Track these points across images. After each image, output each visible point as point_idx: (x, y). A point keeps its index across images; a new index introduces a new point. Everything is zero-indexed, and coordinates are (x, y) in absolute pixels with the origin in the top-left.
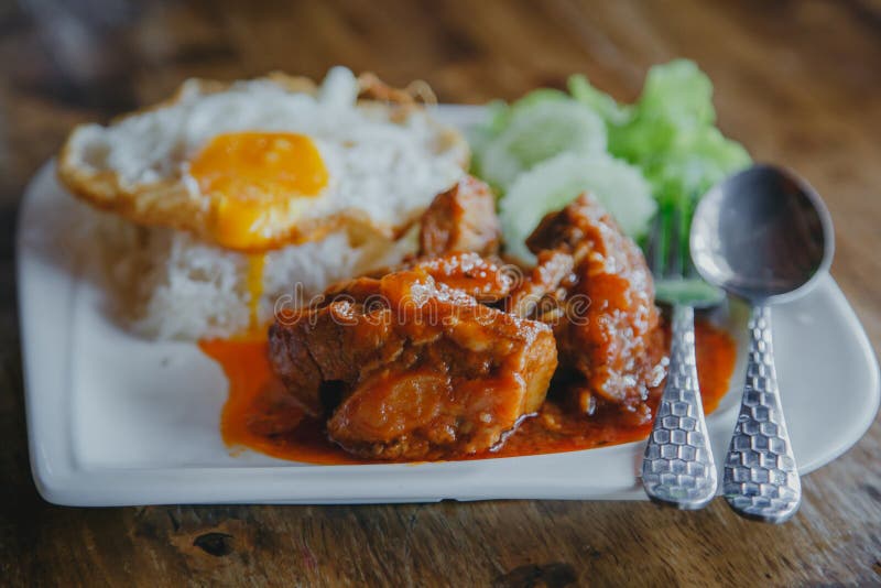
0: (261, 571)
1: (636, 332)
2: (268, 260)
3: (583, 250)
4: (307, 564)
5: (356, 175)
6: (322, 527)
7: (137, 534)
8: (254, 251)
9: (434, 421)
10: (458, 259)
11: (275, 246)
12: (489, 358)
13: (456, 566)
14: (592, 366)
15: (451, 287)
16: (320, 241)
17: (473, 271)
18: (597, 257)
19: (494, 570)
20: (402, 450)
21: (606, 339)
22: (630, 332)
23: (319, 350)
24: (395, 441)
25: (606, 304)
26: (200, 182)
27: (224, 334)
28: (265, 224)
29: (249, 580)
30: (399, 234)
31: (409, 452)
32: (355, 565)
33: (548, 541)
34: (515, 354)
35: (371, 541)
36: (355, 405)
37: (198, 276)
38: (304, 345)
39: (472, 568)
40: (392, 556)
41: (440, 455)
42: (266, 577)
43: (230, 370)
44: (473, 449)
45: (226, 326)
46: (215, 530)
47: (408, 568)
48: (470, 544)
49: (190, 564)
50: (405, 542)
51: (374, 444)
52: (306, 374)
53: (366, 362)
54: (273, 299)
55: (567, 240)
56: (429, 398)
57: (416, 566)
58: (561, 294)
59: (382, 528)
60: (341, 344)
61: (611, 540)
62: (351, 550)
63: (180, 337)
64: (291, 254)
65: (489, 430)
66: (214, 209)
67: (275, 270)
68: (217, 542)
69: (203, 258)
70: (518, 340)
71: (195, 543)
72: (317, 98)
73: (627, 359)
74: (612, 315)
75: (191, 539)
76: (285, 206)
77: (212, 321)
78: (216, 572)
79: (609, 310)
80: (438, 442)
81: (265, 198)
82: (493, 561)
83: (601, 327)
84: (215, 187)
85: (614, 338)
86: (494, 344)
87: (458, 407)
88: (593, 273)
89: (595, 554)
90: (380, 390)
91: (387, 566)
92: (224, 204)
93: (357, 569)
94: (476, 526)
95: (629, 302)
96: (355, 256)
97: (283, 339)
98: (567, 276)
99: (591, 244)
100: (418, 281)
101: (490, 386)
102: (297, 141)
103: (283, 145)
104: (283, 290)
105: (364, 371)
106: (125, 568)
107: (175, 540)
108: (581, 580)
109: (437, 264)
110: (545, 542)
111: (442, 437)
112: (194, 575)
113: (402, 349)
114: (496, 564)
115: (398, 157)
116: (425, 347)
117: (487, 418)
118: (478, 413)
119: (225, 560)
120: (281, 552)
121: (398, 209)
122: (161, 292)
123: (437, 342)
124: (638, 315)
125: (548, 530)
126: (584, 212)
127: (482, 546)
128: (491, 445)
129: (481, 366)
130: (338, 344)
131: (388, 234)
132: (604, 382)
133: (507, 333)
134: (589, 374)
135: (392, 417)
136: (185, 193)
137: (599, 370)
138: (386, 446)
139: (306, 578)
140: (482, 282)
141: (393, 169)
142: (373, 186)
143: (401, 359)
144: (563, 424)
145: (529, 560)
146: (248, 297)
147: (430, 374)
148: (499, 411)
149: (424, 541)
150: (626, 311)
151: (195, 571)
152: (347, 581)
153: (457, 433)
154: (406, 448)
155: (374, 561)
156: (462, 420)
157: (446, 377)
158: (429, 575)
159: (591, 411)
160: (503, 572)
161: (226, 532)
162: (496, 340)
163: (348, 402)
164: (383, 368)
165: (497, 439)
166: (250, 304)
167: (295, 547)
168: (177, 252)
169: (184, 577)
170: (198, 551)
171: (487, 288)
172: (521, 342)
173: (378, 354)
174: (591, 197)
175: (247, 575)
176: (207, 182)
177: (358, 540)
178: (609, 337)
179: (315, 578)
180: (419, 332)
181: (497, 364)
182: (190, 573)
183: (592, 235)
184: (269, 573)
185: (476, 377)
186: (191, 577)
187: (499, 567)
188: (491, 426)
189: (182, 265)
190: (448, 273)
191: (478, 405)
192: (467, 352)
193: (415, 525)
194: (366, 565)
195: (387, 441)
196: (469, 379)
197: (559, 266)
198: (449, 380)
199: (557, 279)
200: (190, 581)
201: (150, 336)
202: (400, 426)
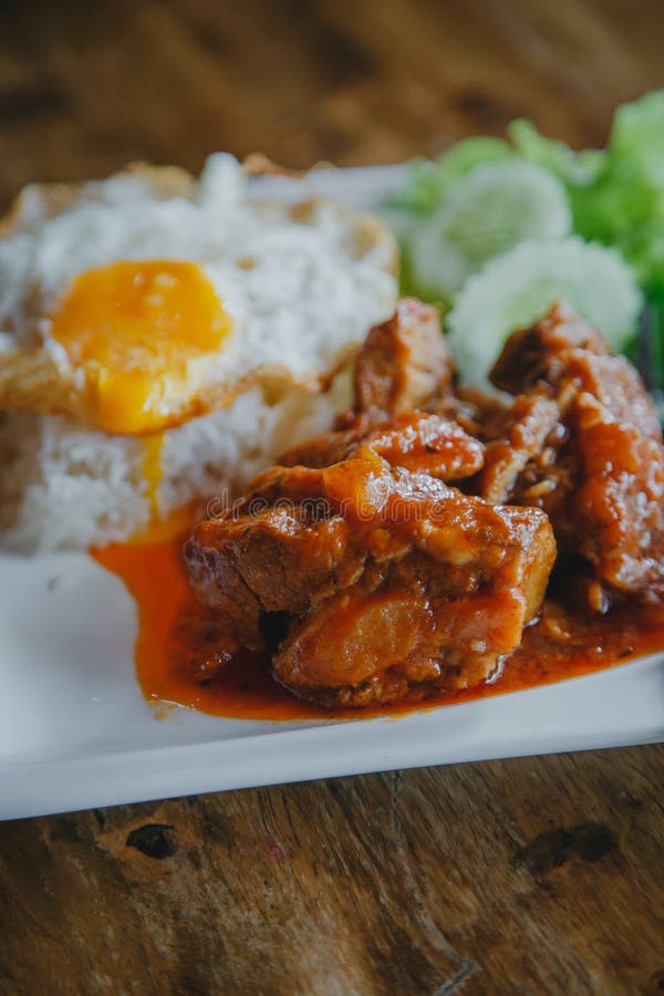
0: (218, 875)
1: (650, 497)
2: (168, 440)
3: (569, 391)
4: (273, 859)
5: (264, 311)
6: (285, 802)
7: (54, 836)
8: (149, 434)
9: (412, 654)
10: (415, 429)
11: (174, 424)
12: (475, 572)
13: (461, 842)
14: (600, 552)
15: (412, 470)
16: (229, 407)
17: (435, 442)
18: (587, 399)
19: (511, 843)
20: (375, 694)
21: (615, 516)
22: (642, 498)
23: (255, 576)
24: (365, 684)
25: (609, 466)
26: (66, 347)
27: (121, 536)
28: (160, 398)
29: (205, 890)
30: (327, 385)
31: (383, 695)
32: (335, 853)
33: (573, 792)
34: (509, 564)
35: (348, 815)
36: (309, 645)
37: (78, 469)
38: (236, 571)
39: (482, 842)
40: (378, 835)
41: (422, 695)
42: (226, 883)
43: (135, 589)
44: (463, 683)
45: (121, 525)
46: (151, 821)
47: (401, 852)
48: (474, 806)
49: (127, 874)
50: (392, 812)
51: (338, 689)
52: (241, 605)
53: (316, 589)
54: (176, 482)
55: (544, 375)
56: (404, 627)
57: (411, 846)
58: (548, 457)
59: (359, 795)
60: (283, 568)
61: (650, 781)
62: (325, 831)
63: (66, 546)
64: (193, 429)
65: (482, 659)
66: (92, 386)
67: (177, 451)
68: (155, 838)
69: (84, 448)
70: (511, 546)
71: (129, 843)
72: (195, 200)
73: (641, 533)
74: (618, 481)
75: (123, 837)
76: (182, 370)
77: (103, 520)
78: (161, 883)
79: (614, 475)
80: (419, 679)
81: (154, 364)
82: (506, 826)
83: (608, 501)
84: (88, 354)
85: (624, 513)
86: (481, 553)
87: (441, 636)
88: (588, 424)
89: (635, 804)
90: (341, 623)
91: (375, 852)
92: (105, 379)
93: (338, 861)
94: (478, 778)
95: (639, 461)
96: (273, 416)
97: (207, 563)
98: (553, 430)
99: (577, 381)
100: (372, 476)
101: (480, 607)
102: (180, 271)
103: (164, 281)
104: (186, 469)
105: (316, 599)
106: (47, 889)
107: (103, 841)
108: (623, 844)
109: (389, 439)
110: (567, 792)
111: (424, 673)
112: (135, 891)
113: (362, 569)
114: (511, 832)
115: (310, 273)
116: (393, 563)
117: (480, 646)
118: (468, 642)
119: (170, 863)
120: (238, 844)
121: (321, 351)
122: (34, 493)
123: (406, 557)
124: (651, 474)
125: (568, 774)
126: (561, 333)
127: (489, 808)
128: (487, 675)
129: (467, 583)
130: (279, 570)
131: (314, 386)
132: (617, 570)
133: (496, 537)
134: (597, 561)
135: (358, 659)
136: (51, 365)
137: (609, 556)
138: (354, 691)
139: (277, 880)
140: (450, 455)
141: (306, 291)
142: (287, 323)
143: (363, 581)
144: (571, 630)
145: (551, 822)
146: (144, 485)
147: (402, 598)
148: (494, 637)
149: (415, 807)
150: (634, 473)
151: (136, 885)
152: (329, 879)
153: (441, 667)
154: (379, 691)
155: (358, 846)
156: (447, 650)
157: (422, 601)
158: (430, 858)
159: (603, 607)
160: (523, 844)
161: (165, 823)
162: (484, 549)
163: (300, 639)
164: (339, 595)
165: (493, 667)
166: (148, 494)
167: (255, 835)
168: (49, 442)
169: (123, 895)
170: (134, 854)
171: (456, 464)
172: (515, 548)
173: (332, 577)
174: (566, 310)
175: (201, 883)
176: (77, 347)
177: (331, 816)
178: (618, 511)
179: (288, 879)
180: (383, 546)
181: (487, 578)
182: (130, 887)
183: (576, 370)
184: (228, 877)
185: (461, 598)
186: (129, 893)
187: (516, 838)
188: (486, 653)
189: (56, 456)
190: (405, 450)
191: (467, 631)
192: (449, 567)
193: (400, 787)
194: (348, 852)
195: (355, 685)
196: (453, 599)
197: (542, 418)
198: (427, 604)
199: (541, 438)
200: (130, 899)
201: (26, 550)
202: (370, 667)
